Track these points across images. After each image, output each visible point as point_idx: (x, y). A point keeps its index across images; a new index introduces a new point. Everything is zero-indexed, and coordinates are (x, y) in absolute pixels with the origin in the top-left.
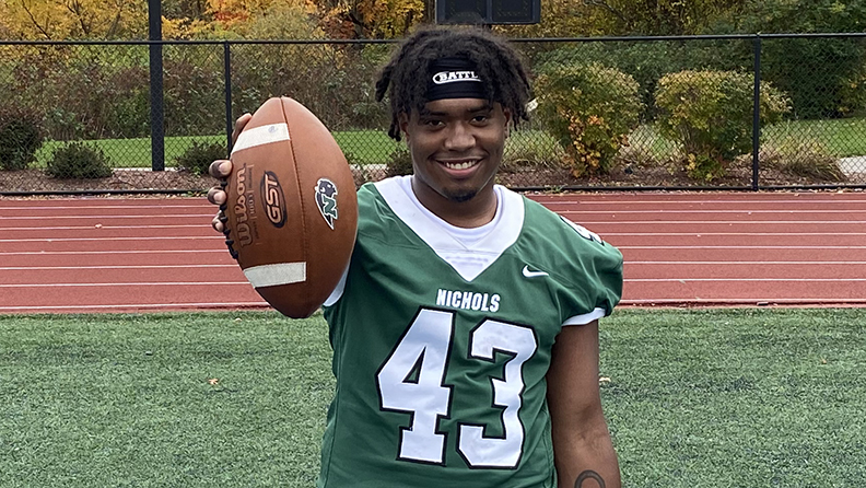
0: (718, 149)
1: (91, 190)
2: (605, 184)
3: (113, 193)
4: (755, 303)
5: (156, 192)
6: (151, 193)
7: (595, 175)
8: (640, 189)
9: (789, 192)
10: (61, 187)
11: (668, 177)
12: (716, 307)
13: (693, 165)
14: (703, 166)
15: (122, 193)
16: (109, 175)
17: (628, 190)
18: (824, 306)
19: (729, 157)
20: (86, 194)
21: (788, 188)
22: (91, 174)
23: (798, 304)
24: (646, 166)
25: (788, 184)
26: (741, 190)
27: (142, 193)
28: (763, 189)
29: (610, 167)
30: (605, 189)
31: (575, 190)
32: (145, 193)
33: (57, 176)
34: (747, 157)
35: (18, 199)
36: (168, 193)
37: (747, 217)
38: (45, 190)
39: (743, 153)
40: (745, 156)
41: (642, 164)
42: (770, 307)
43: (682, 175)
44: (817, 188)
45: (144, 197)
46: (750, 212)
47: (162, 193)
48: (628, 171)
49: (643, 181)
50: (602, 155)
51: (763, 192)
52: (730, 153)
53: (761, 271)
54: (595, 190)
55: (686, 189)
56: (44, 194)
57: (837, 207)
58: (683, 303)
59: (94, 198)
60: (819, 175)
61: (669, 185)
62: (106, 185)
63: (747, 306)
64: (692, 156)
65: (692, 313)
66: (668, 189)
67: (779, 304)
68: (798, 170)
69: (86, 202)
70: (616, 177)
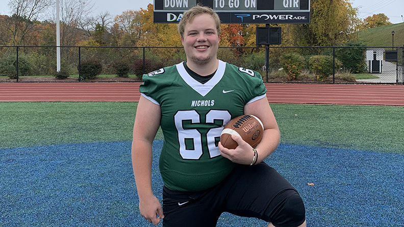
7: (294, 79)
13: (318, 78)
14: (321, 78)
17: (302, 83)
25: (342, 83)
26: (330, 84)
28: (336, 83)
29: (298, 78)
30: (297, 83)
31: (289, 83)
39: (331, 75)
41: (306, 78)
43: (316, 80)
44: (349, 84)
48: (302, 79)
49: (306, 81)
50: (296, 75)
52: (327, 75)
54: (294, 83)
55: (317, 83)
60: (351, 81)
61: (312, 82)
70: (299, 80)
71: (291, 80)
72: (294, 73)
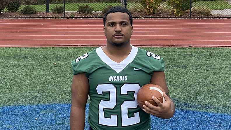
0: (182, 8)
1: (31, 17)
2: (154, 16)
3: (36, 18)
4: (188, 46)
5: (47, 18)
6: (46, 18)
7: (152, 14)
8: (163, 18)
9: (198, 19)
10: (24, 16)
11: (169, 15)
12: (179, 47)
13: (175, 12)
14: (178, 12)
15: (39, 18)
16: (36, 13)
17: (160, 18)
18: (205, 47)
19: (184, 10)
20: (30, 18)
21: (198, 18)
22: (32, 13)
23: (199, 46)
24: (164, 12)
25: (198, 17)
26: (187, 18)
27: (43, 18)
28: (192, 18)
29: (156, 12)
30: (154, 18)
31: (147, 18)
32: (44, 18)
33: (23, 13)
34: (189, 10)
35: (14, 19)
36: (50, 18)
37: (188, 25)
38: (21, 17)
39: (188, 9)
40: (188, 10)
41: (163, 12)
42: (192, 47)
43: (173, 14)
44: (206, 18)
45: (44, 19)
46: (189, 23)
47: (48, 18)
48: (160, 13)
49: (163, 16)
50: (154, 9)
51: (192, 19)
52: (184, 9)
53: (191, 38)
54: (152, 18)
55: (174, 18)
56: (20, 18)
57: (210, 22)
58: (171, 46)
59: (32, 19)
60: (206, 15)
61: (170, 17)
62: (35, 16)
63: (186, 47)
64: (175, 10)
65: (173, 48)
66: (169, 18)
67: (194, 46)
68: (201, 13)
69: (30, 20)
70: (157, 14)
71: (149, 14)
72: (151, 7)
